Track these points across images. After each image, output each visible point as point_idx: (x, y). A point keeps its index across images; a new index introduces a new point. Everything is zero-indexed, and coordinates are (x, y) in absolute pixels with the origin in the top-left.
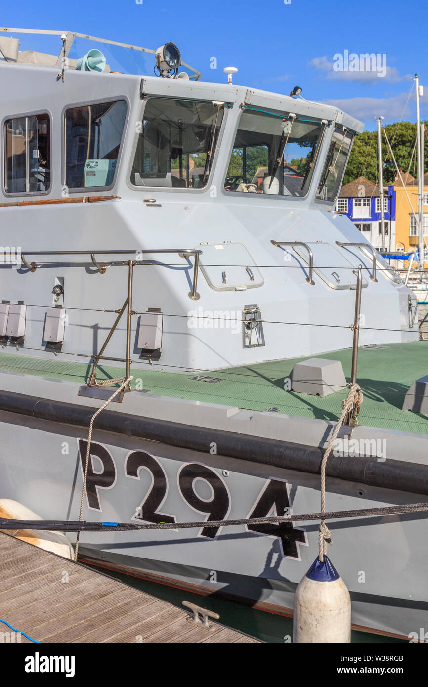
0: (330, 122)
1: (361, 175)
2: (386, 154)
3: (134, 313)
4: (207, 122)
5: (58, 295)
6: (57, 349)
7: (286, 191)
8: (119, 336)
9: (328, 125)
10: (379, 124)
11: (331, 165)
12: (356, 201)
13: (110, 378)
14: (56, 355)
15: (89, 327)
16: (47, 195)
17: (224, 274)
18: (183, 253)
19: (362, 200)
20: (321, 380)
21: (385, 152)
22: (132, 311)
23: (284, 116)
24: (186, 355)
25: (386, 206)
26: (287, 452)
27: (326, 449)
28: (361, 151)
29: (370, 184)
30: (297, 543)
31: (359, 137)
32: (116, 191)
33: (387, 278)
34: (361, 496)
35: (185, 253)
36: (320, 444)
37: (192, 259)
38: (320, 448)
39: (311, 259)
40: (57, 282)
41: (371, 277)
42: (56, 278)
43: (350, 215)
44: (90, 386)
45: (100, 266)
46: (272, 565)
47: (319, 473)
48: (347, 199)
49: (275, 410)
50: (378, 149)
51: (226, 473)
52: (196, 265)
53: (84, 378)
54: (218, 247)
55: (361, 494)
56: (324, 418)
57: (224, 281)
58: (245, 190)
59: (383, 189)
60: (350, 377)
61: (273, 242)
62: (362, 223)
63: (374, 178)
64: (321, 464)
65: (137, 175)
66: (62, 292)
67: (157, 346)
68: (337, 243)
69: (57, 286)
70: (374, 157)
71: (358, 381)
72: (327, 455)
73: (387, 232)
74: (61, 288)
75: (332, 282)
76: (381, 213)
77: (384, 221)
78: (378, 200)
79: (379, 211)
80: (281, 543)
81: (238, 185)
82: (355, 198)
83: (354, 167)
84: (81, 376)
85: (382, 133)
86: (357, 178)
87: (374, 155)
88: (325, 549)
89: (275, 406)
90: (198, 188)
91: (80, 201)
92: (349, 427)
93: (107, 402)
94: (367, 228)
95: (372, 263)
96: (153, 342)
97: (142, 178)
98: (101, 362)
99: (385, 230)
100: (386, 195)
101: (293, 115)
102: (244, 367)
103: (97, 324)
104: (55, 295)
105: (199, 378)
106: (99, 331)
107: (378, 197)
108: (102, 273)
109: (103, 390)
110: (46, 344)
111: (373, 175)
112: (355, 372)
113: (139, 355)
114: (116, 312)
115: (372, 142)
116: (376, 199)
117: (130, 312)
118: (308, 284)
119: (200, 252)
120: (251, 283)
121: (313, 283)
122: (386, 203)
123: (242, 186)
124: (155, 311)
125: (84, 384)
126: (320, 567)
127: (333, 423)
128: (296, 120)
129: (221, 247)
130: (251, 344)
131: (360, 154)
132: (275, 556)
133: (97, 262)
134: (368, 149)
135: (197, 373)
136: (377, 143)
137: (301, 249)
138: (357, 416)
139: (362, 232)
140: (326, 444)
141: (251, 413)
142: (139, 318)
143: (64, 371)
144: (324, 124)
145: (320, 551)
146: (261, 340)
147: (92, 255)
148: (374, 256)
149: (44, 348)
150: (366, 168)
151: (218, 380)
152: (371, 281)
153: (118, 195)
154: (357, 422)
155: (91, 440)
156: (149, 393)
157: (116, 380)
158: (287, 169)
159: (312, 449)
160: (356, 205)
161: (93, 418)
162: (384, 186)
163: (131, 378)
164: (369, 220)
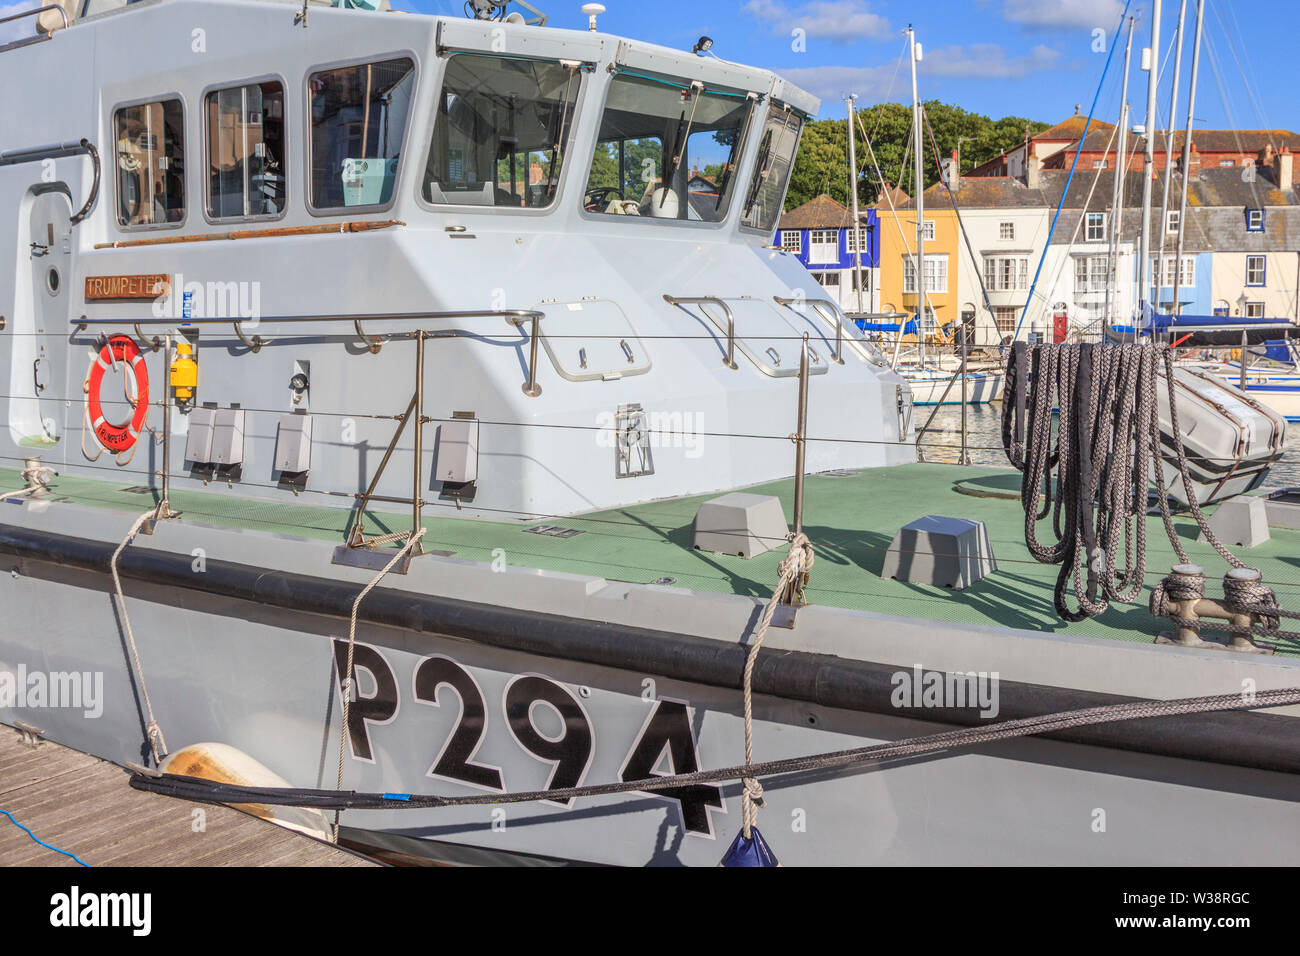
0: (761, 96)
1: (821, 193)
2: (862, 158)
3: (426, 419)
4: (553, 96)
5: (299, 391)
6: (299, 484)
7: (692, 213)
8: (402, 460)
9: (759, 102)
10: (850, 106)
11: (764, 169)
12: (815, 234)
13: (388, 531)
14: (296, 495)
15: (351, 446)
16: (278, 220)
17: (582, 353)
18: (512, 317)
19: (825, 234)
20: (747, 530)
21: (860, 153)
22: (422, 417)
23: (684, 87)
24: (517, 491)
25: (863, 243)
26: (687, 652)
27: (752, 646)
28: (821, 151)
29: (837, 207)
30: (709, 809)
31: (817, 129)
32: (397, 212)
33: (861, 358)
34: (811, 724)
35: (516, 317)
36: (742, 637)
37: (528, 326)
38: (743, 644)
39: (731, 327)
40: (298, 370)
41: (834, 356)
42: (296, 364)
43: (803, 258)
44: (353, 547)
45: (371, 340)
46: (667, 847)
47: (741, 687)
48: (800, 232)
49: (668, 581)
50: (849, 150)
51: (585, 692)
52: (534, 336)
53: (342, 534)
54: (573, 307)
55: (812, 721)
56: (749, 594)
57: (583, 364)
58: (620, 211)
59: (859, 215)
60: (792, 523)
61: (667, 298)
62: (825, 272)
63: (841, 196)
64: (744, 672)
65: (435, 185)
66: (307, 387)
67: (469, 476)
68: (776, 299)
69: (299, 377)
70: (842, 163)
71: (805, 530)
72: (753, 655)
73: (867, 286)
74: (305, 379)
75: (767, 365)
76: (855, 254)
77: (860, 268)
78: (850, 233)
79: (853, 251)
80: (680, 809)
81: (608, 203)
82: (812, 229)
83: (810, 179)
84: (337, 531)
85: (855, 123)
86: (815, 197)
87: (843, 158)
88: (754, 817)
89: (668, 576)
90: (539, 206)
91: (336, 230)
92: (790, 608)
93: (381, 574)
94: (833, 280)
95: (835, 332)
96: (462, 469)
97: (443, 191)
98: (371, 506)
99: (863, 282)
100: (864, 225)
101: (699, 85)
102: (617, 510)
103: (366, 442)
104: (294, 392)
105: (541, 530)
106: (369, 453)
107: (852, 228)
108: (375, 353)
109: (376, 554)
110: (279, 477)
111: (841, 192)
112: (799, 514)
113: (439, 493)
114: (396, 418)
115: (838, 137)
116: (848, 232)
117: (420, 418)
118: (726, 368)
119: (541, 314)
120: (629, 366)
121: (735, 367)
122: (863, 238)
123: (616, 204)
124: (464, 416)
125: (342, 543)
126: (745, 848)
127: (764, 601)
128: (703, 93)
129: (577, 307)
130: (631, 471)
131: (818, 158)
132: (672, 831)
133: (366, 334)
134: (831, 148)
135: (537, 521)
136: (847, 139)
137: (714, 309)
138: (804, 588)
139: (824, 286)
140: (752, 637)
141: (624, 588)
142: (439, 430)
143: (309, 522)
144: (750, 99)
145: (744, 820)
146: (647, 464)
147: (356, 323)
148: (837, 321)
149: (276, 483)
150: (830, 181)
151: (574, 532)
152: (833, 363)
153: (400, 220)
154: (805, 600)
155: (355, 639)
156: (453, 556)
157: (397, 535)
158: (700, 183)
159: (729, 647)
160: (814, 241)
161: (357, 602)
162: (860, 210)
163: (422, 531)
164: (837, 266)
